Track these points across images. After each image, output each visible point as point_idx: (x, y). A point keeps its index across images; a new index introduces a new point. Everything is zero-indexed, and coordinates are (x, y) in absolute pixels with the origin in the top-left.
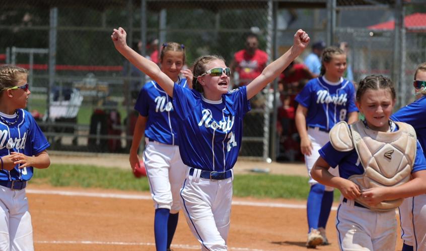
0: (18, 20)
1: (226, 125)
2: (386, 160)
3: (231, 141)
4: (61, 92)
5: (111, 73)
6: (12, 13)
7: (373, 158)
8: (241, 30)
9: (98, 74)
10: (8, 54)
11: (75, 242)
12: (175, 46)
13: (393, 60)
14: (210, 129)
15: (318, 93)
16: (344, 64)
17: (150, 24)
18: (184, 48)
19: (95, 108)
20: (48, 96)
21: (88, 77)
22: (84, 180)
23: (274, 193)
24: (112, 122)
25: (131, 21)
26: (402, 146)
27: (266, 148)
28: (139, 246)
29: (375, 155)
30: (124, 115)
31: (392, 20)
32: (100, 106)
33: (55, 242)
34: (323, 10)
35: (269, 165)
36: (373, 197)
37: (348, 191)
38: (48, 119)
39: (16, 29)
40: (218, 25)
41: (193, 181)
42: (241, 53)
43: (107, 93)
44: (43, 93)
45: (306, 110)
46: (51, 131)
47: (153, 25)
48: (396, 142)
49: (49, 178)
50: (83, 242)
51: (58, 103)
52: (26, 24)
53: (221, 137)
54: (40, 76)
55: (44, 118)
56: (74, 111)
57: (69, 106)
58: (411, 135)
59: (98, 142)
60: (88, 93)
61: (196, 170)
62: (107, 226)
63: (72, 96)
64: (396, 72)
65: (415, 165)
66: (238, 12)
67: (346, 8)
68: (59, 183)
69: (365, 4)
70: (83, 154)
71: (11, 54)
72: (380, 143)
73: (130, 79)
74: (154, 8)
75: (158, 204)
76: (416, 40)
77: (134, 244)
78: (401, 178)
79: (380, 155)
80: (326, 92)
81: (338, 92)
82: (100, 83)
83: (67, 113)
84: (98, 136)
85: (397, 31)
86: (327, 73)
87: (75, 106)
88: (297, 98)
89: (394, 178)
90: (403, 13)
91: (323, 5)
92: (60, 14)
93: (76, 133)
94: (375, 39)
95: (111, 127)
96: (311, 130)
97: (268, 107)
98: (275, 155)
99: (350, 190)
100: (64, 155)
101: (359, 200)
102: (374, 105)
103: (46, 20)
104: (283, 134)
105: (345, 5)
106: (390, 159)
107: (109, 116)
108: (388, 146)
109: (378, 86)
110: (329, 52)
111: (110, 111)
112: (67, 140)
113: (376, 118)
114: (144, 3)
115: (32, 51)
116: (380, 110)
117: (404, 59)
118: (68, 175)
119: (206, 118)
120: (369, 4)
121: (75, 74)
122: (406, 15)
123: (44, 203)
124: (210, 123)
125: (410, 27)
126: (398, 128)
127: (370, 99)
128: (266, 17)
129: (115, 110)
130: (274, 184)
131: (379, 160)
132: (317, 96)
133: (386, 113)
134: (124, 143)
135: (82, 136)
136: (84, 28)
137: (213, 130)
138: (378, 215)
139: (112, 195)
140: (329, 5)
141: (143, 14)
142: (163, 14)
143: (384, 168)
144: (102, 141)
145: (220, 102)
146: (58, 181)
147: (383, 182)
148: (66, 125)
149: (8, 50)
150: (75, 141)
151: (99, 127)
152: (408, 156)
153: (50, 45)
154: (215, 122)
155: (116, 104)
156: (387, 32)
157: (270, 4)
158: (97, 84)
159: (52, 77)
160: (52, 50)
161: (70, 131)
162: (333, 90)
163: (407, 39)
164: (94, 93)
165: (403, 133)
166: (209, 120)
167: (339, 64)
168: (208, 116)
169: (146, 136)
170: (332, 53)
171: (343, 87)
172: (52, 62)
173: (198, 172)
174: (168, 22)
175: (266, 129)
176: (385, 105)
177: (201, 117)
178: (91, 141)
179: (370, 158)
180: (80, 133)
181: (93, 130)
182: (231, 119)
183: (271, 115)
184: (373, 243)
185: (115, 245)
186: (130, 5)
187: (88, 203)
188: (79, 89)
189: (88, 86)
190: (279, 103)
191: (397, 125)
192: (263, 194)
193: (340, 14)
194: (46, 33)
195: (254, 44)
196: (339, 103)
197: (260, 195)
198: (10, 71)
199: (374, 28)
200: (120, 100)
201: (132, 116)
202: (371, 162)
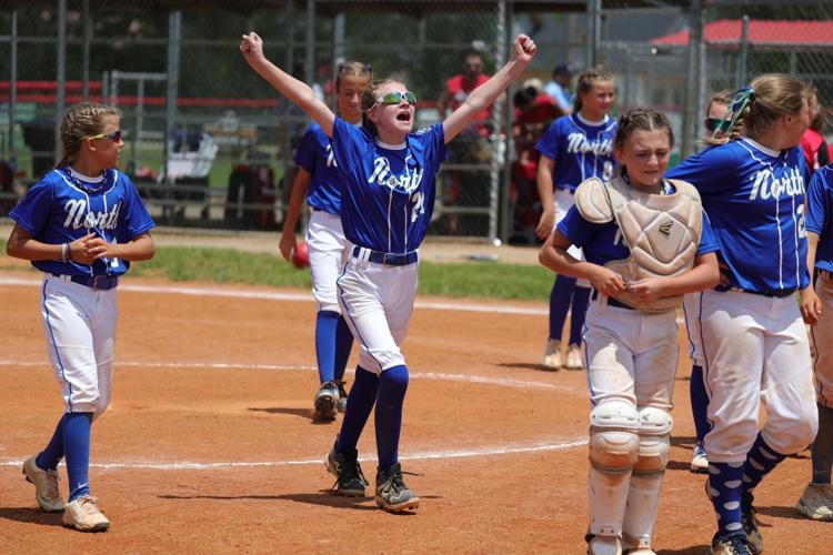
0: (122, 30)
1: (410, 182)
2: (662, 236)
3: (417, 207)
4: (184, 139)
5: (260, 110)
6: (113, 20)
7: (643, 234)
8: (457, 46)
9: (242, 112)
10: (105, 82)
11: (203, 365)
12: (357, 67)
13: (686, 91)
14: (385, 188)
15: (569, 137)
16: (611, 95)
17: (319, 37)
18: (370, 70)
19: (236, 162)
20: (166, 144)
21: (225, 116)
22: (218, 271)
23: (504, 291)
24: (262, 184)
25: (292, 31)
26: (684, 214)
27: (493, 224)
28: (300, 371)
29: (646, 229)
30: (279, 174)
31: (686, 30)
32: (243, 160)
33: (172, 365)
34: (581, 15)
35: (497, 250)
36: (648, 292)
37: (607, 285)
38: (165, 180)
39: (118, 43)
40: (422, 36)
41: (358, 266)
42: (457, 80)
43: (254, 140)
44: (158, 140)
45: (553, 162)
46: (170, 198)
47: (325, 37)
48: (675, 210)
49: (165, 269)
50: (215, 365)
51: (180, 155)
52: (133, 35)
53: (403, 200)
54: (153, 115)
55: (159, 178)
56: (204, 167)
57: (197, 160)
58: (694, 199)
59: (240, 214)
60: (225, 140)
61: (363, 249)
62: (252, 341)
63: (202, 144)
64: (691, 108)
65: (701, 245)
66: (454, 17)
67: (617, 12)
68: (180, 276)
69: (644, 5)
70: (218, 232)
71: (110, 82)
72: (653, 212)
73: (289, 118)
74: (326, 12)
75: (321, 304)
76: (721, 60)
77: (292, 368)
78: (683, 262)
79: (653, 229)
80: (581, 136)
81: (601, 136)
82: (244, 125)
83: (194, 170)
84: (240, 206)
85: (693, 47)
86: (583, 108)
87: (206, 160)
88: (538, 146)
89: (672, 263)
90: (703, 20)
91: (581, 8)
92: (185, 20)
93: (206, 201)
94: (659, 58)
95: (259, 192)
96: (559, 192)
97: (497, 161)
98: (506, 235)
99: (609, 282)
100: (189, 234)
101: (623, 298)
102: (646, 154)
103: (163, 29)
104: (520, 202)
105: (615, 7)
106: (668, 234)
107: (257, 174)
108: (664, 216)
109: (651, 125)
110: (589, 76)
111: (259, 167)
112: (193, 211)
113: (647, 172)
114: (311, 5)
115: (142, 77)
116: (654, 160)
117: (703, 90)
118: (193, 264)
119: (380, 171)
120: (652, 6)
121: (206, 111)
122: (707, 22)
123: (157, 307)
124: (386, 178)
125: (712, 41)
126: (674, 189)
127: (640, 144)
128: (495, 25)
129: (266, 166)
130: (505, 279)
131: (652, 236)
132: (568, 142)
133: (661, 166)
134: (279, 216)
135: (217, 205)
136: (222, 43)
137: (389, 189)
138: (643, 319)
139: (260, 295)
140: (590, 8)
141: (309, 20)
142: (340, 21)
143: (660, 249)
144: (246, 212)
145: (403, 146)
146: (179, 273)
147: (658, 269)
148: (192, 188)
149: (105, 75)
150: (205, 213)
151: (241, 191)
152: (692, 230)
153: (170, 68)
154: (393, 177)
155: (267, 156)
156: (677, 48)
157: (502, 6)
158: (239, 127)
159: (172, 117)
160: (172, 76)
161: (198, 197)
162: (592, 134)
163: (708, 59)
164: (234, 140)
165: (684, 197)
166: (384, 173)
167: (603, 96)
168: (384, 168)
169: (309, 204)
170: (592, 79)
171: (608, 129)
172: (172, 93)
173: (366, 252)
174: (347, 34)
175: (494, 195)
176: (660, 153)
177: (372, 169)
178: (230, 213)
179: (639, 234)
180: (213, 201)
181: (232, 197)
182: (418, 173)
183: (501, 174)
184: (634, 362)
185: (263, 370)
186: (290, 8)
187: (224, 306)
188: (212, 134)
189: (226, 130)
190: (513, 156)
191: (672, 185)
192: (488, 293)
193: (608, 22)
194: (163, 50)
195: (477, 66)
196: (601, 153)
197: (484, 294)
198: (93, 111)
199: (659, 43)
200: (273, 150)
201: (291, 174)
202: (640, 239)
